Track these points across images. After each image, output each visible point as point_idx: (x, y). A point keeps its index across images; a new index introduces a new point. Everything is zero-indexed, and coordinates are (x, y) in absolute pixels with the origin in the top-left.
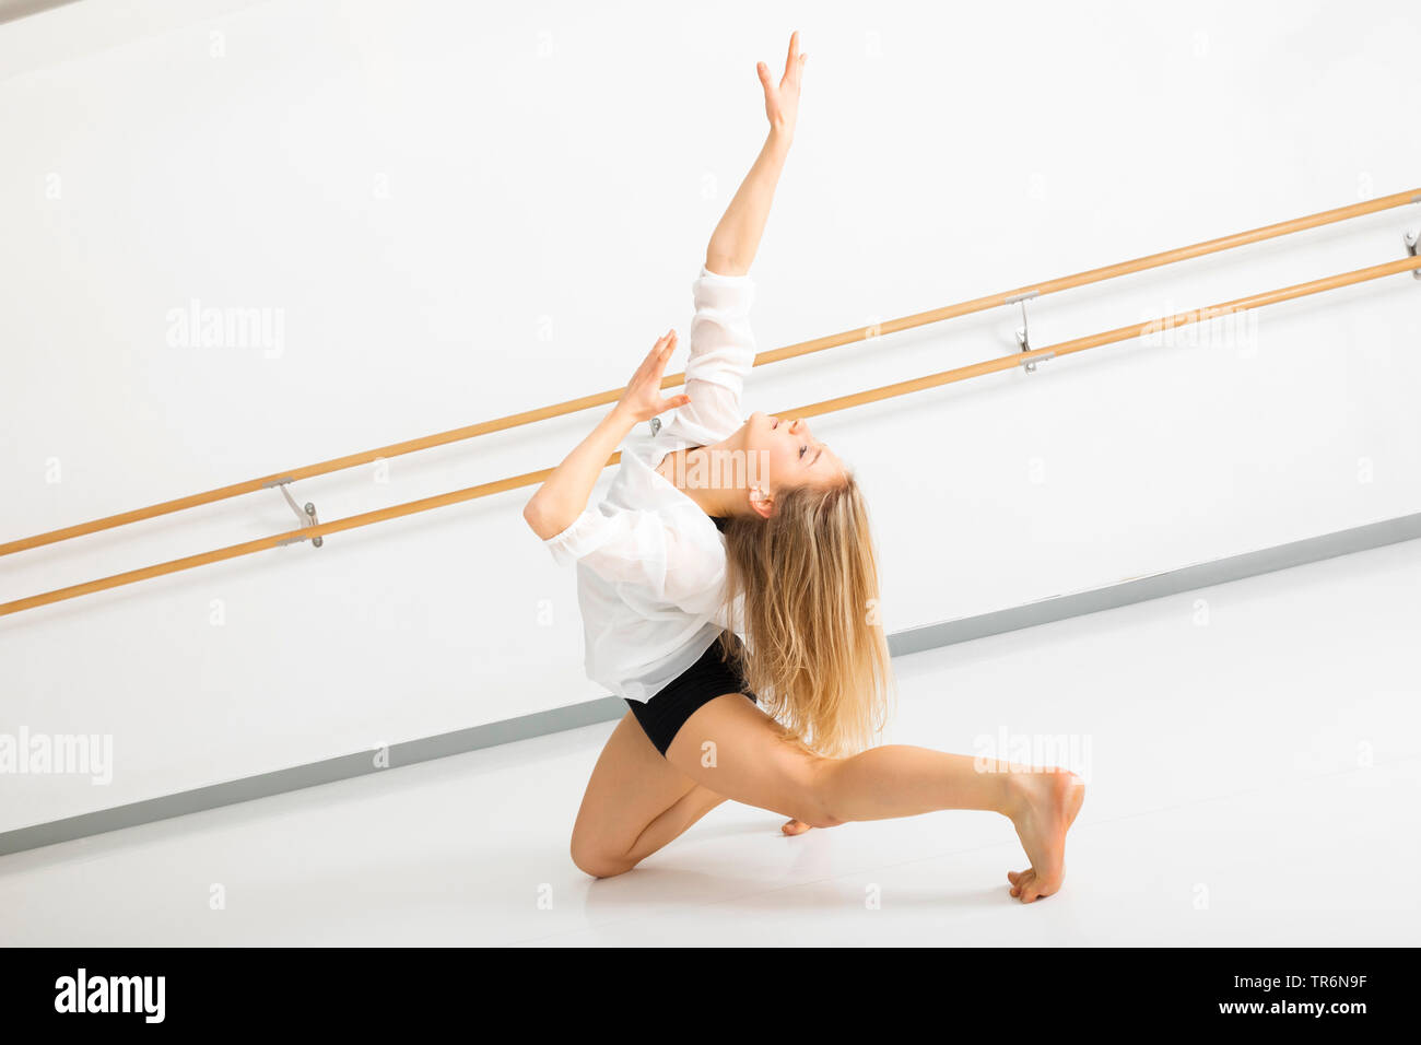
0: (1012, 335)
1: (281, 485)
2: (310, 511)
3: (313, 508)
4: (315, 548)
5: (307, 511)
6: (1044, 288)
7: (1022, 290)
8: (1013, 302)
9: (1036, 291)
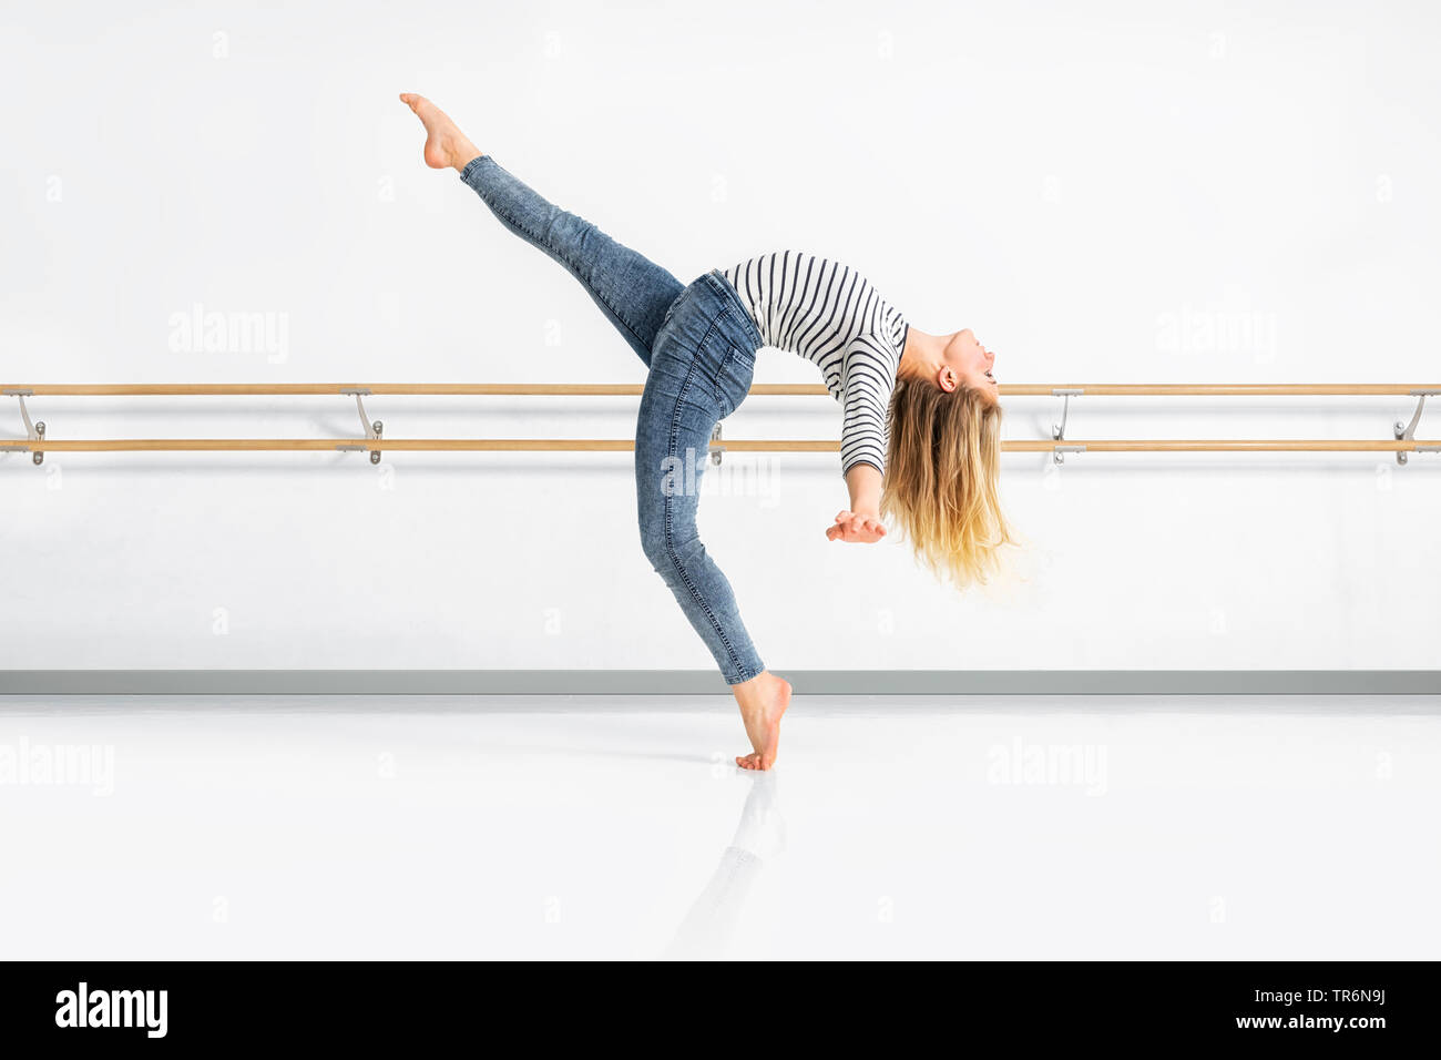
0: (1049, 427)
1: (358, 394)
2: (378, 429)
3: (381, 427)
4: (372, 465)
5: (375, 427)
6: (1088, 389)
7: (1068, 386)
8: (1058, 395)
9: (1082, 390)
